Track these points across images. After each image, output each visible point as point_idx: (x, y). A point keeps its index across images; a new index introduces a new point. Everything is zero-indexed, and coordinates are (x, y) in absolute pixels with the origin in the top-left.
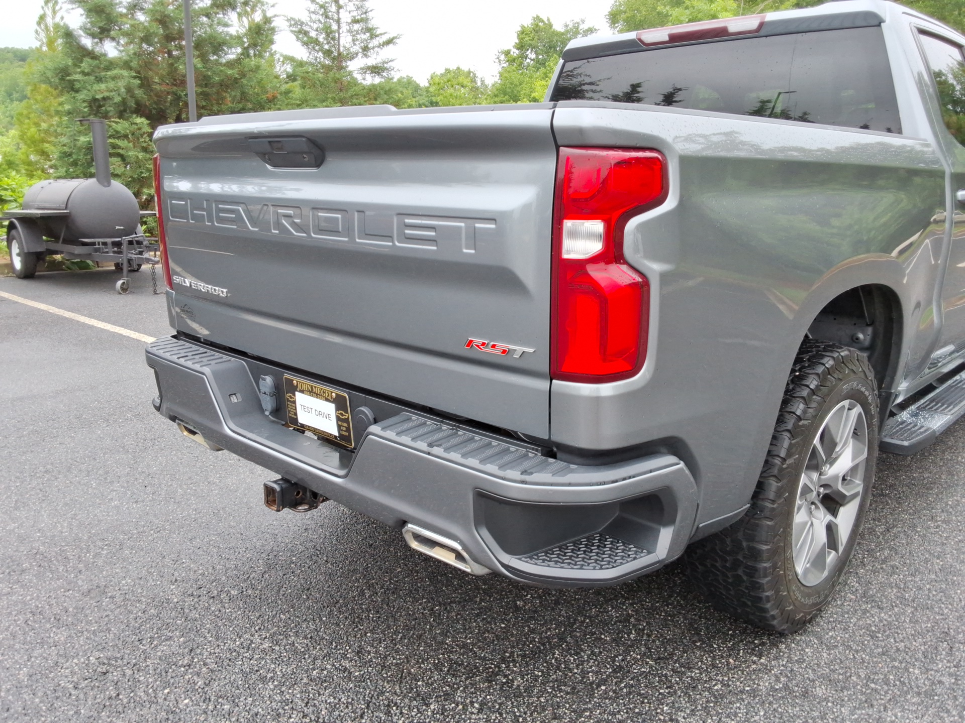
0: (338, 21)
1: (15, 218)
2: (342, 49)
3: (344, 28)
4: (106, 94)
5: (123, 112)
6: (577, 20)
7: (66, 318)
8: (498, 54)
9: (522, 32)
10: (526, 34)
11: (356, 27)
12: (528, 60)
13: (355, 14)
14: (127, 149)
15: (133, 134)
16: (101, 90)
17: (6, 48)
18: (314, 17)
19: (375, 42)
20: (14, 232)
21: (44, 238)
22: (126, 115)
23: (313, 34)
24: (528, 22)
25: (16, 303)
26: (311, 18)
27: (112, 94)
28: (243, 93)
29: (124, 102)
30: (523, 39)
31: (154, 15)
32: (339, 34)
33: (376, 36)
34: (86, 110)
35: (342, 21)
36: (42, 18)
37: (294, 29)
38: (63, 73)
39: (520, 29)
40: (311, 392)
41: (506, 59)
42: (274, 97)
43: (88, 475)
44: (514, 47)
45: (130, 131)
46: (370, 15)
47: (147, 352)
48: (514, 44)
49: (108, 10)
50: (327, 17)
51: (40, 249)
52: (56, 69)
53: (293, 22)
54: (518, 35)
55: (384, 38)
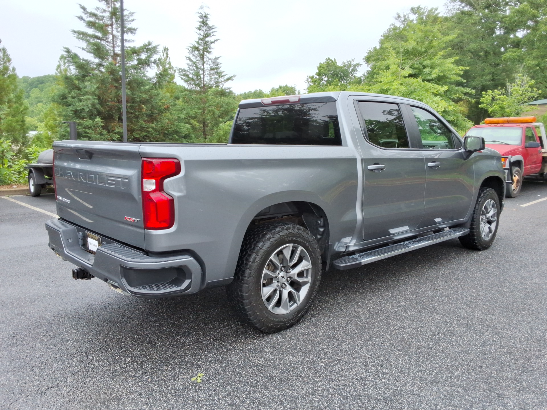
0: (203, 70)
1: (33, 168)
2: (205, 83)
3: (207, 72)
4: (82, 107)
5: (92, 116)
6: (350, 60)
7: (47, 215)
8: (307, 78)
9: (320, 67)
10: (323, 68)
11: (212, 72)
12: (323, 81)
13: (212, 65)
14: (91, 133)
15: (94, 127)
16: (79, 105)
17: (49, 75)
18: (191, 67)
19: (222, 79)
20: (31, 174)
21: (46, 177)
22: (92, 117)
23: (191, 76)
24: (323, 61)
25: (27, 208)
26: (189, 68)
27: (85, 107)
28: (152, 106)
29: (91, 111)
30: (320, 70)
31: (107, 69)
32: (204, 75)
33: (222, 76)
34: (71, 115)
35: (205, 69)
36: (59, 66)
37: (181, 74)
38: (64, 97)
39: (319, 65)
40: (92, 238)
41: (312, 81)
42: (168, 108)
43: (32, 277)
44: (316, 74)
45: (93, 125)
46: (219, 66)
47: (46, 224)
48: (316, 73)
49: (86, 67)
50: (197, 68)
51: (43, 182)
52: (59, 95)
53: (180, 71)
54: (318, 68)
55: (226, 77)
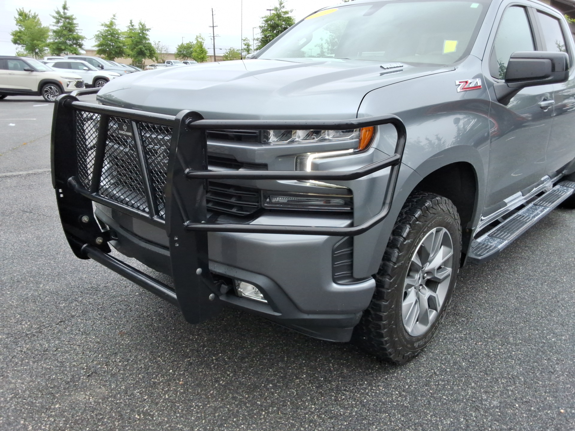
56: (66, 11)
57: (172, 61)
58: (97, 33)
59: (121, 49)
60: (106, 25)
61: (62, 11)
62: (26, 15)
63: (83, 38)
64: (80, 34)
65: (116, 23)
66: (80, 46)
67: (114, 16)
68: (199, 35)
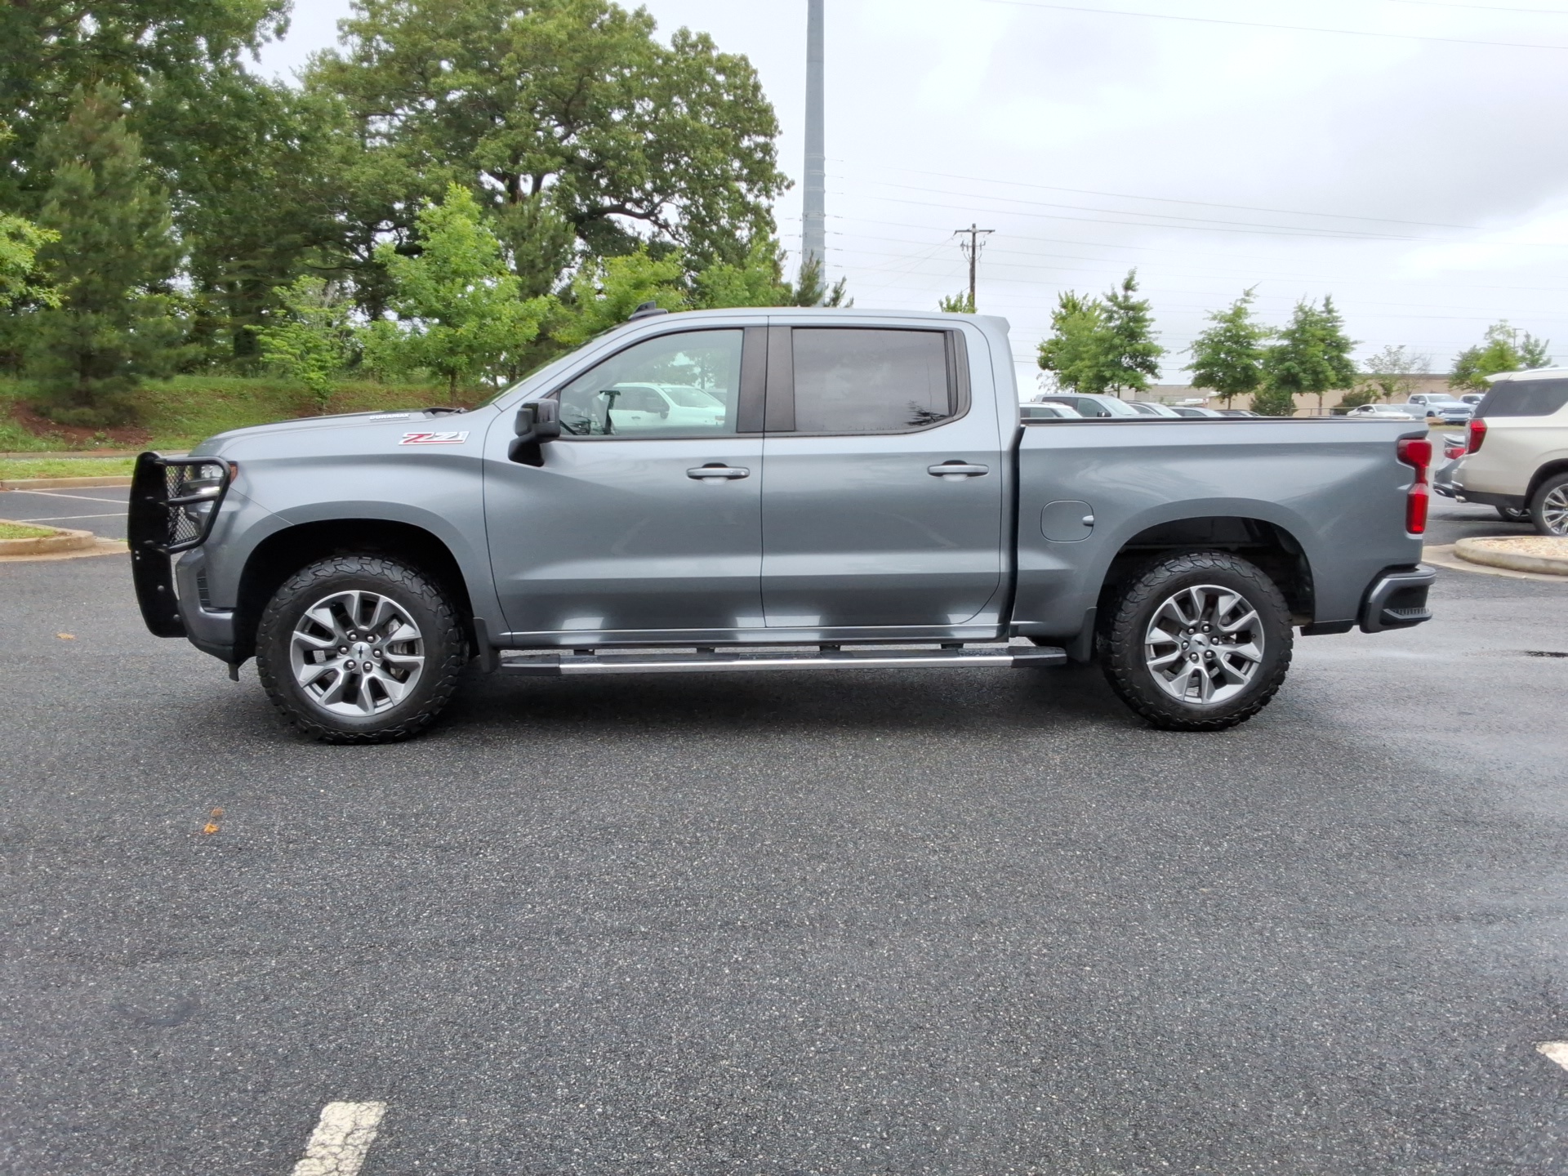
56: (1130, 293)
57: (1426, 395)
58: (1200, 337)
59: (1250, 373)
60: (1223, 319)
61: (1120, 293)
62: (1074, 306)
63: (1158, 351)
64: (1155, 343)
65: (1249, 311)
66: (1151, 369)
67: (1247, 294)
68: (1496, 323)
